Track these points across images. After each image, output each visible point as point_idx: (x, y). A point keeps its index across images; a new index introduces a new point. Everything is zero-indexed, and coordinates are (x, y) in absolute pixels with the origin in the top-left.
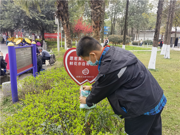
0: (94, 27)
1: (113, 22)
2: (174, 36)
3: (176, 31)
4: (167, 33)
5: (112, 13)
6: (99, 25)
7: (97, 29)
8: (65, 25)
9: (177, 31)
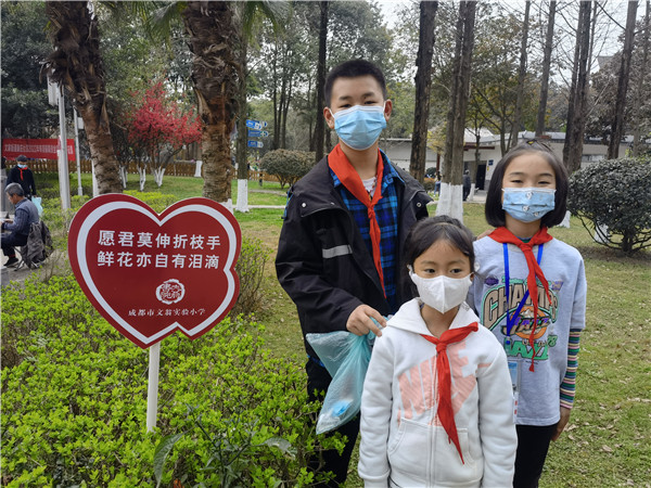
0: (205, 117)
1: (278, 105)
2: (474, 159)
3: (478, 142)
4: (450, 146)
5: (276, 77)
6: (224, 113)
7: (218, 127)
8: (90, 108)
9: (481, 140)
